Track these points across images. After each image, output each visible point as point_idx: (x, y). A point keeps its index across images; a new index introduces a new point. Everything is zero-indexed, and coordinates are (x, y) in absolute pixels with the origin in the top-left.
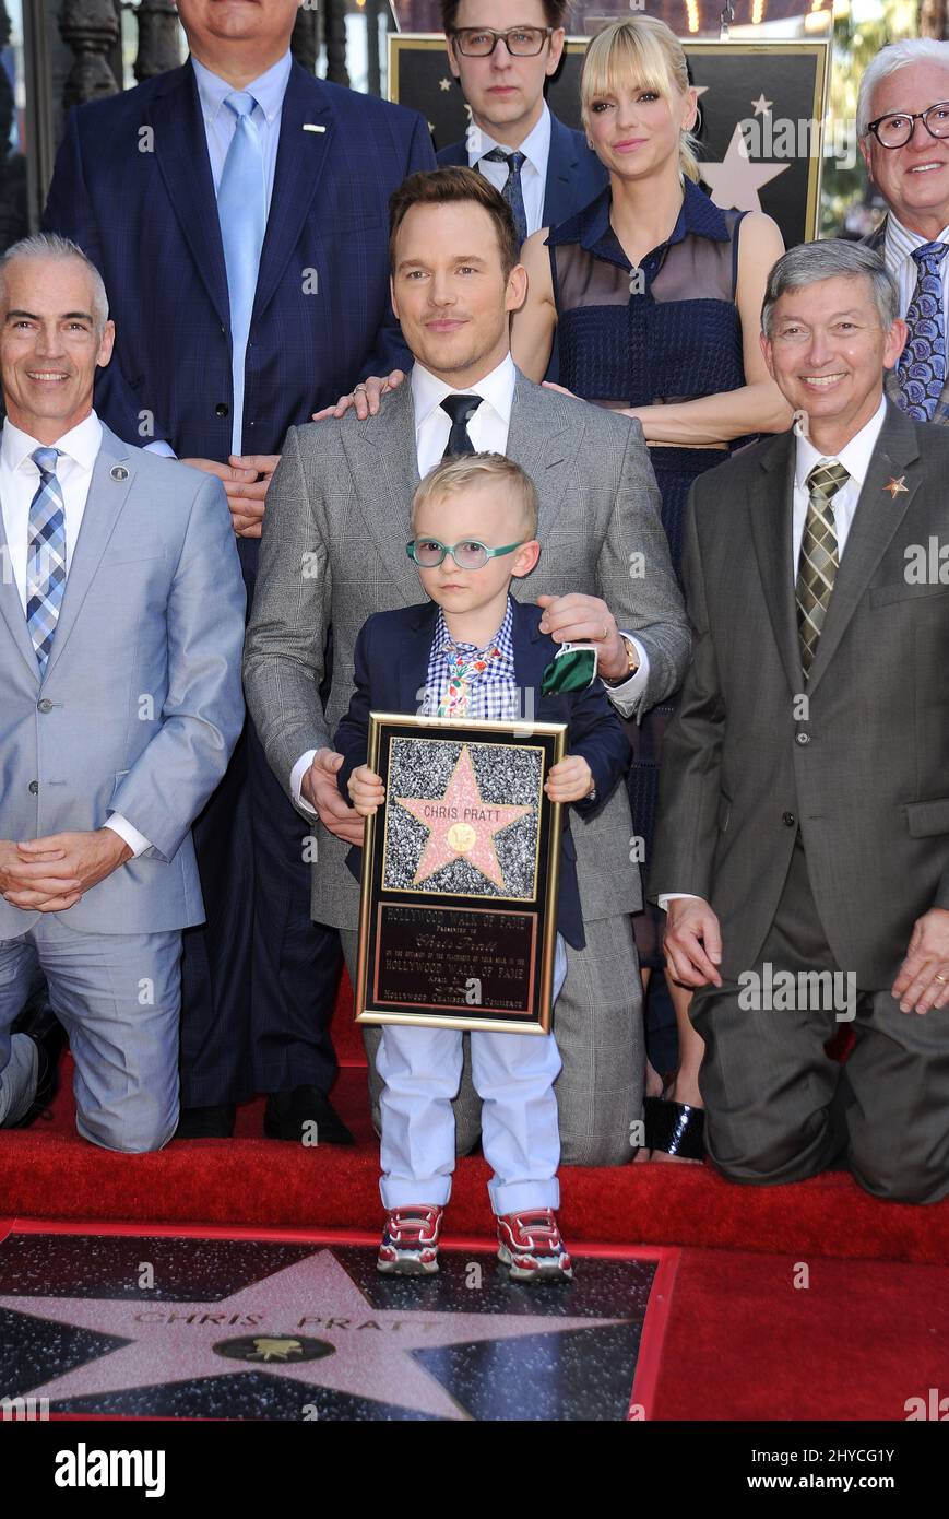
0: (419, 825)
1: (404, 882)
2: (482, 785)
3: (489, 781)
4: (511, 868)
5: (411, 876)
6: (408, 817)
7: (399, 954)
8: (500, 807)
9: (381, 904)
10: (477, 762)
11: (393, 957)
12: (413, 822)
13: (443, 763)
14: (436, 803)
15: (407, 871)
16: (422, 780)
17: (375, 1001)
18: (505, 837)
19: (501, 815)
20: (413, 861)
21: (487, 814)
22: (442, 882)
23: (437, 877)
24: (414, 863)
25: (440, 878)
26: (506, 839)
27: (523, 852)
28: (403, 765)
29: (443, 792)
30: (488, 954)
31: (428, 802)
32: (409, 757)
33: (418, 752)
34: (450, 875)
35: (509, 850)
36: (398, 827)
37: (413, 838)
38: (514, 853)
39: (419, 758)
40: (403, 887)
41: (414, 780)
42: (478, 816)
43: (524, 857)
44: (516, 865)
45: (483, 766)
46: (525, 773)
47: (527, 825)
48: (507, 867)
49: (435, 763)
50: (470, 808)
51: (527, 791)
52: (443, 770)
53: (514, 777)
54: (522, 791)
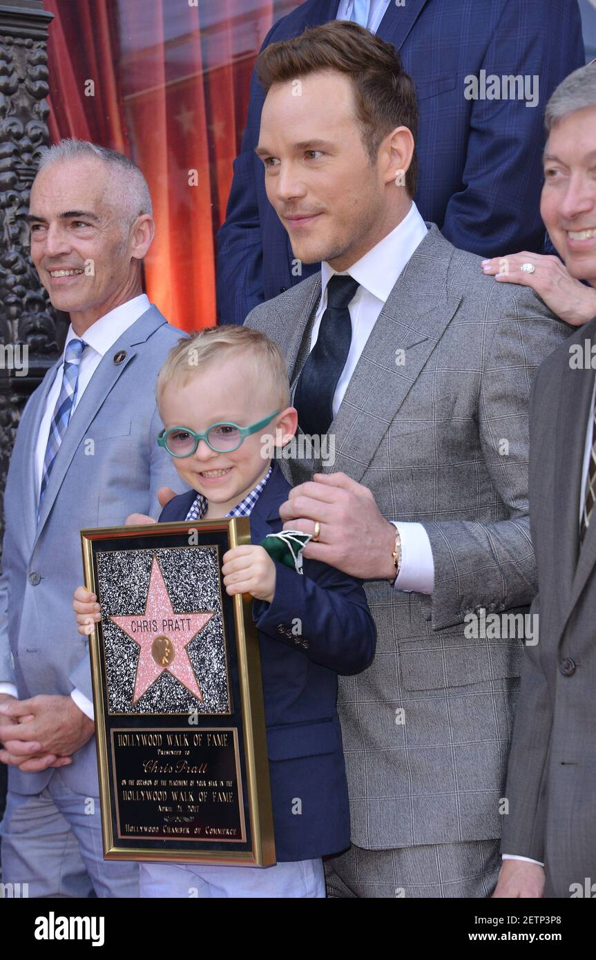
0: (129, 643)
1: (125, 704)
2: (173, 593)
3: (177, 587)
4: (207, 680)
5: (130, 698)
6: (120, 635)
7: (131, 783)
8: (190, 616)
9: (112, 730)
10: (165, 568)
11: (128, 787)
12: (125, 640)
13: (139, 573)
14: (140, 619)
15: (125, 693)
16: (125, 593)
17: (120, 837)
18: (196, 646)
19: (192, 623)
20: (128, 681)
21: (180, 623)
22: (154, 701)
23: (149, 694)
24: (130, 683)
25: (152, 698)
26: (198, 648)
27: (214, 661)
28: (109, 580)
29: (144, 604)
30: (201, 777)
31: (133, 618)
32: (113, 571)
33: (119, 565)
34: (158, 693)
35: (203, 660)
36: (114, 647)
37: (126, 657)
38: (207, 662)
39: (121, 571)
40: (124, 710)
41: (119, 595)
42: (174, 626)
43: (216, 667)
44: (210, 676)
45: (171, 572)
46: (205, 575)
47: (214, 631)
48: (204, 679)
49: (133, 574)
50: (166, 618)
51: (209, 594)
52: (140, 582)
53: (197, 581)
54: (205, 594)
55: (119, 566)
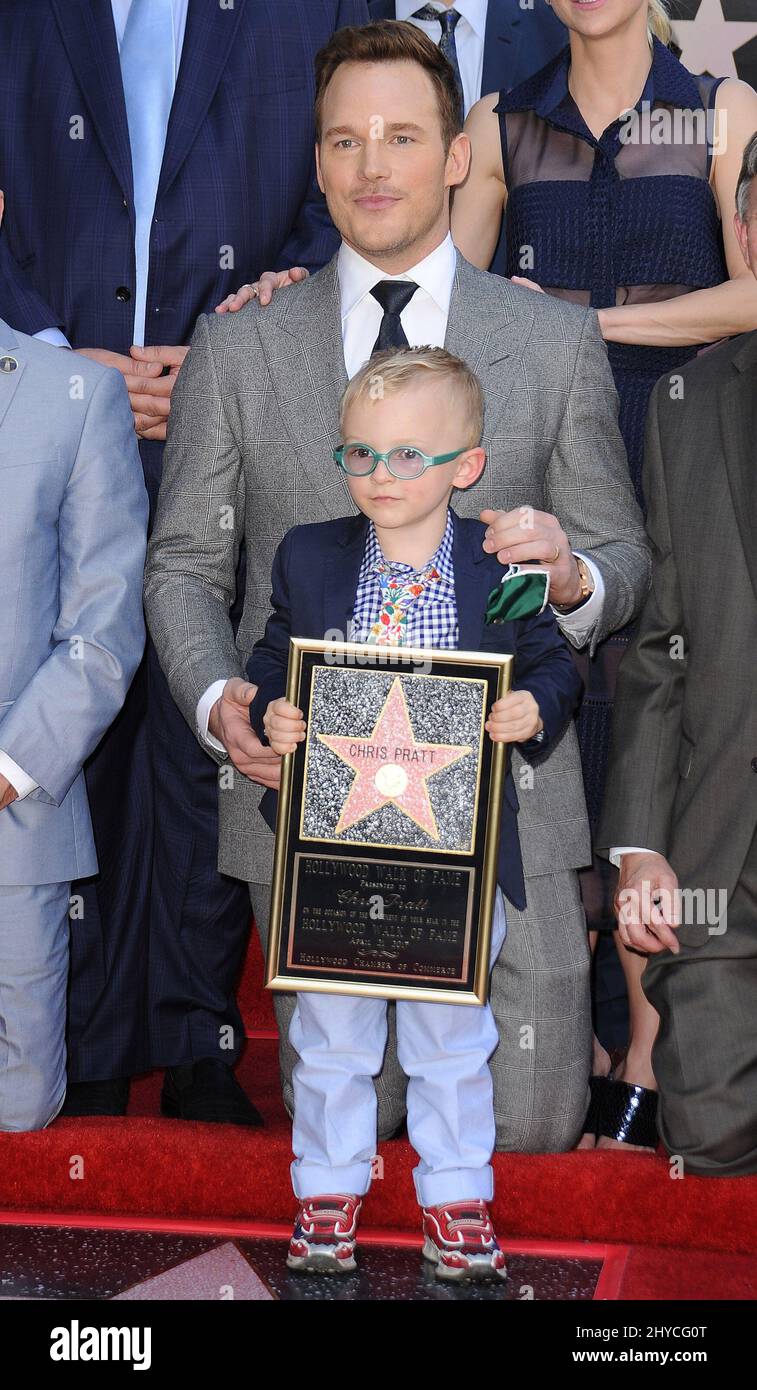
0: (343, 766)
1: (326, 830)
2: (416, 722)
3: (423, 717)
4: (446, 816)
5: (334, 824)
6: (332, 757)
7: (317, 911)
8: (436, 747)
9: (298, 855)
10: (410, 695)
11: (311, 915)
12: (337, 763)
13: (372, 696)
14: (362, 741)
15: (328, 818)
16: (349, 715)
17: (290, 965)
19: (437, 756)
20: (335, 807)
21: (420, 755)
22: (368, 832)
23: (363, 825)
24: (337, 809)
25: (366, 827)
26: (441, 783)
27: (461, 798)
28: (327, 698)
29: (372, 729)
30: (418, 911)
31: (354, 740)
32: (334, 689)
34: (377, 823)
35: (445, 796)
36: (320, 768)
37: (336, 781)
38: (450, 799)
39: (346, 690)
40: (324, 836)
41: (339, 715)
42: (411, 757)
43: (461, 804)
44: (452, 812)
45: (418, 700)
46: (464, 709)
47: (466, 768)
48: (443, 815)
49: (363, 696)
50: (402, 747)
51: (467, 729)
52: (372, 704)
53: (452, 713)
54: (461, 729)
55: (345, 684)
